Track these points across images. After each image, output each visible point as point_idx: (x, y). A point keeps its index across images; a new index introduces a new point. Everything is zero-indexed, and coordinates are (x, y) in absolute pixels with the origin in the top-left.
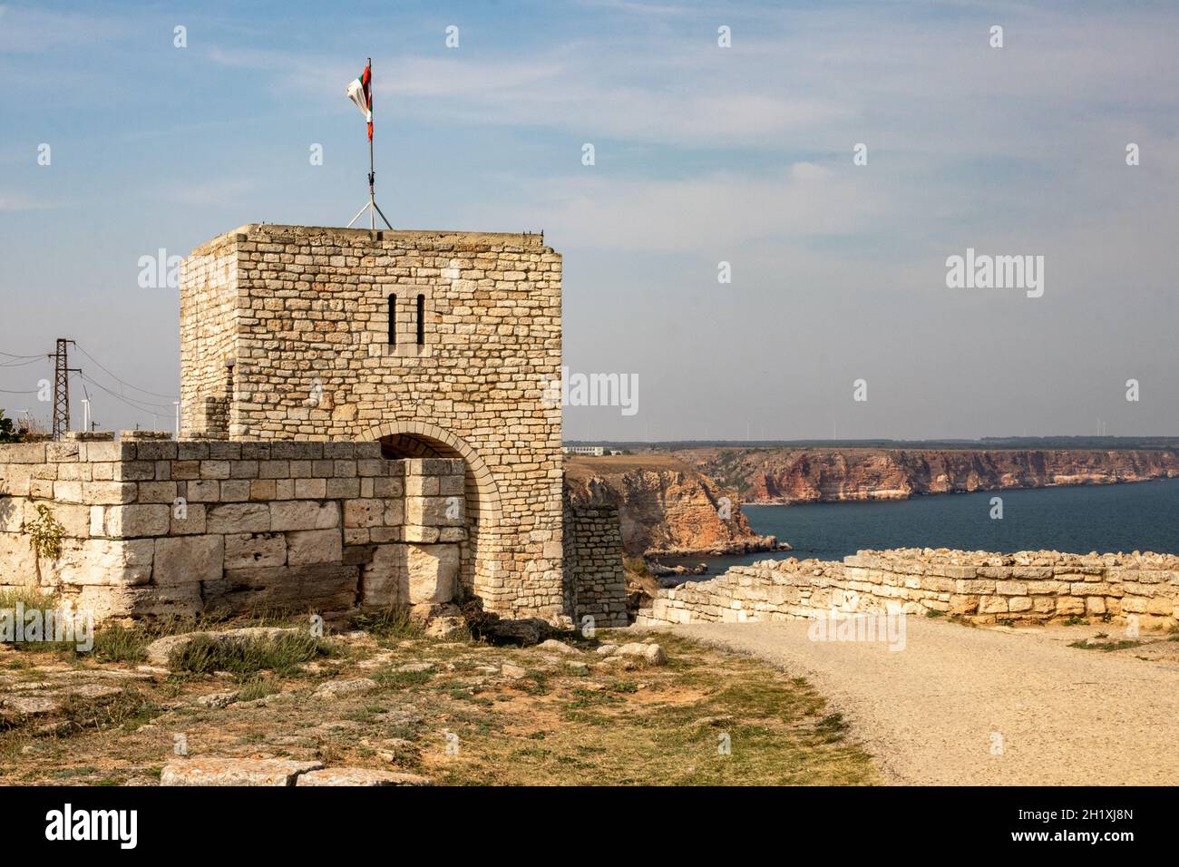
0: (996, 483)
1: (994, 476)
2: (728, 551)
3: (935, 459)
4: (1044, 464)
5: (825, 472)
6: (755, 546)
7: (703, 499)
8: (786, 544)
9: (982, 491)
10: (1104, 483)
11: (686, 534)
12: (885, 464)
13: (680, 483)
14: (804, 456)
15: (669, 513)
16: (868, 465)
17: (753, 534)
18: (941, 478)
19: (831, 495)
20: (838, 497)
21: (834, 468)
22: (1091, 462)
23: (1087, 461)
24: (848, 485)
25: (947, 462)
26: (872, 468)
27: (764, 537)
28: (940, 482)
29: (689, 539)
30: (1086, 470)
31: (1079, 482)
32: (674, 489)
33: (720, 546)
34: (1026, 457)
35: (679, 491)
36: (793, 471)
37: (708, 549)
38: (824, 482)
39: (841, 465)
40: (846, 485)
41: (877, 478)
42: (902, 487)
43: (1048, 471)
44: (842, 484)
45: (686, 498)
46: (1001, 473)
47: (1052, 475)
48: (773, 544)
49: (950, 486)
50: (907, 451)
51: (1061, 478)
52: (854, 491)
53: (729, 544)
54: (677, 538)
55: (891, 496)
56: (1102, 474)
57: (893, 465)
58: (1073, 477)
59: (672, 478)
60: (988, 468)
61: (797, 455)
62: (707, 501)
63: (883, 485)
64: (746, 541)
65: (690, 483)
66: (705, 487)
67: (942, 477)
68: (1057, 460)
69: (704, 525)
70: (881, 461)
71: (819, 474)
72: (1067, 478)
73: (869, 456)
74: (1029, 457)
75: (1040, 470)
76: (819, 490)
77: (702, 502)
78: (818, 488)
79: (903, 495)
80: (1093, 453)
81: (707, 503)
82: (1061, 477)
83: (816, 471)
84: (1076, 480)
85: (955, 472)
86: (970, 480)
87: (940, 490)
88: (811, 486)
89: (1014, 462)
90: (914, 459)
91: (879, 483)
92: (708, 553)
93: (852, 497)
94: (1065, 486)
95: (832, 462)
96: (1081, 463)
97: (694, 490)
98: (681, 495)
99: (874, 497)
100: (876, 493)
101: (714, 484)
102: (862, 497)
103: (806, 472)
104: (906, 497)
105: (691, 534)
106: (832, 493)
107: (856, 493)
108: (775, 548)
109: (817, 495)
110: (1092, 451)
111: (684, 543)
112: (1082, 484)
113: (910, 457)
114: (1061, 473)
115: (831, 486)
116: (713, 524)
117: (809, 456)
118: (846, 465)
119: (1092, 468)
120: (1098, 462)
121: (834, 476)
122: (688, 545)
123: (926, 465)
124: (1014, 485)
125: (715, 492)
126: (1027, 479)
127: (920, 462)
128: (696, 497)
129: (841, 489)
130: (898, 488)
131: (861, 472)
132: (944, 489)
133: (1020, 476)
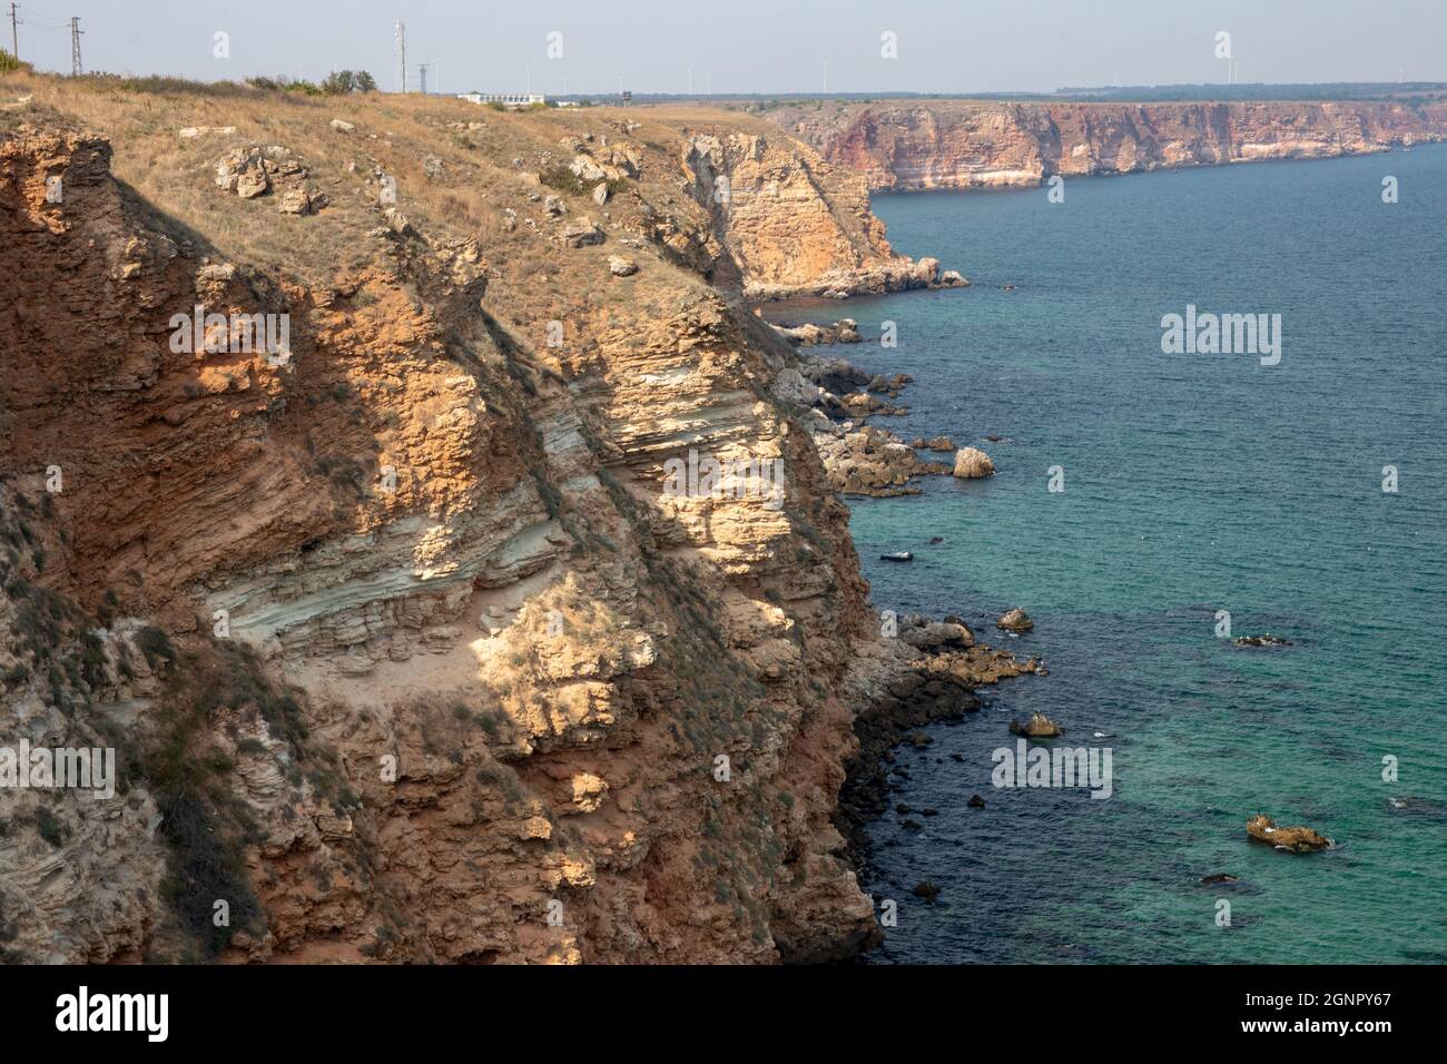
0: (1156, 159)
1: (1153, 146)
2: (855, 289)
3: (1068, 117)
4: (1228, 125)
5: (902, 140)
6: (902, 278)
7: (802, 189)
8: (954, 274)
9: (1142, 171)
10: (1321, 157)
11: (771, 256)
12: (1001, 126)
13: (759, 158)
14: (867, 112)
15: (738, 216)
16: (973, 129)
17: (894, 255)
18: (1080, 150)
19: (911, 181)
20: (922, 185)
21: (915, 133)
22: (1303, 120)
23: (1295, 119)
24: (940, 162)
25: (1088, 122)
26: (979, 133)
27: (915, 261)
28: (1078, 157)
29: (779, 265)
30: (1293, 134)
31: (1282, 154)
32: (748, 169)
33: (839, 280)
34: (1203, 116)
35: (757, 175)
36: (851, 137)
37: (817, 285)
38: (900, 157)
39: (928, 129)
40: (936, 162)
41: (987, 150)
42: (1029, 165)
43: (1237, 136)
44: (930, 161)
45: (771, 187)
46: (1164, 140)
47: (1240, 143)
48: (934, 274)
49: (1093, 164)
50: (1025, 105)
51: (1255, 149)
52: (950, 174)
53: (854, 275)
54: (756, 263)
55: (1011, 182)
56: (1317, 141)
57: (1013, 127)
58: (1272, 146)
59: (745, 147)
60: (1144, 132)
61: (854, 112)
62: (811, 192)
63: (996, 163)
64: (886, 269)
65: (778, 158)
66: (804, 165)
67: (1081, 148)
68: (1248, 118)
69: (806, 239)
70: (995, 122)
71: (892, 144)
72: (1263, 149)
73: (974, 113)
74: (1208, 114)
75: (1224, 138)
76: (894, 172)
77: (801, 194)
78: (891, 169)
79: (1032, 180)
80: (1305, 106)
81: (811, 196)
82: (1253, 146)
83: (887, 138)
84: (1278, 151)
85: (1100, 139)
86: (1123, 153)
87: (1077, 170)
88: (881, 165)
89: (1186, 122)
90: (1036, 119)
91: (990, 160)
92: (819, 293)
93: (946, 184)
94: (1260, 161)
95: (913, 124)
96: (1287, 122)
97: (786, 170)
98: (761, 180)
99: (982, 184)
100: (985, 177)
101: (819, 159)
102: (962, 184)
103: (871, 141)
104: (1036, 183)
105: (780, 256)
106: (912, 177)
107: (951, 177)
108: (936, 281)
109: (889, 181)
110: (1304, 103)
111: (769, 274)
112: (1286, 157)
113: (1030, 114)
114: (1253, 139)
115: (911, 166)
116: (823, 237)
117: (873, 114)
118: (937, 128)
119: (1303, 130)
120: (1312, 120)
121: (916, 148)
122: (777, 277)
123: (1054, 128)
124: (1185, 161)
125: (822, 174)
126: (1205, 150)
127: (1046, 123)
128: (790, 184)
129: (929, 171)
130: (1022, 168)
131: (961, 142)
132: (1085, 170)
133: (1195, 145)
